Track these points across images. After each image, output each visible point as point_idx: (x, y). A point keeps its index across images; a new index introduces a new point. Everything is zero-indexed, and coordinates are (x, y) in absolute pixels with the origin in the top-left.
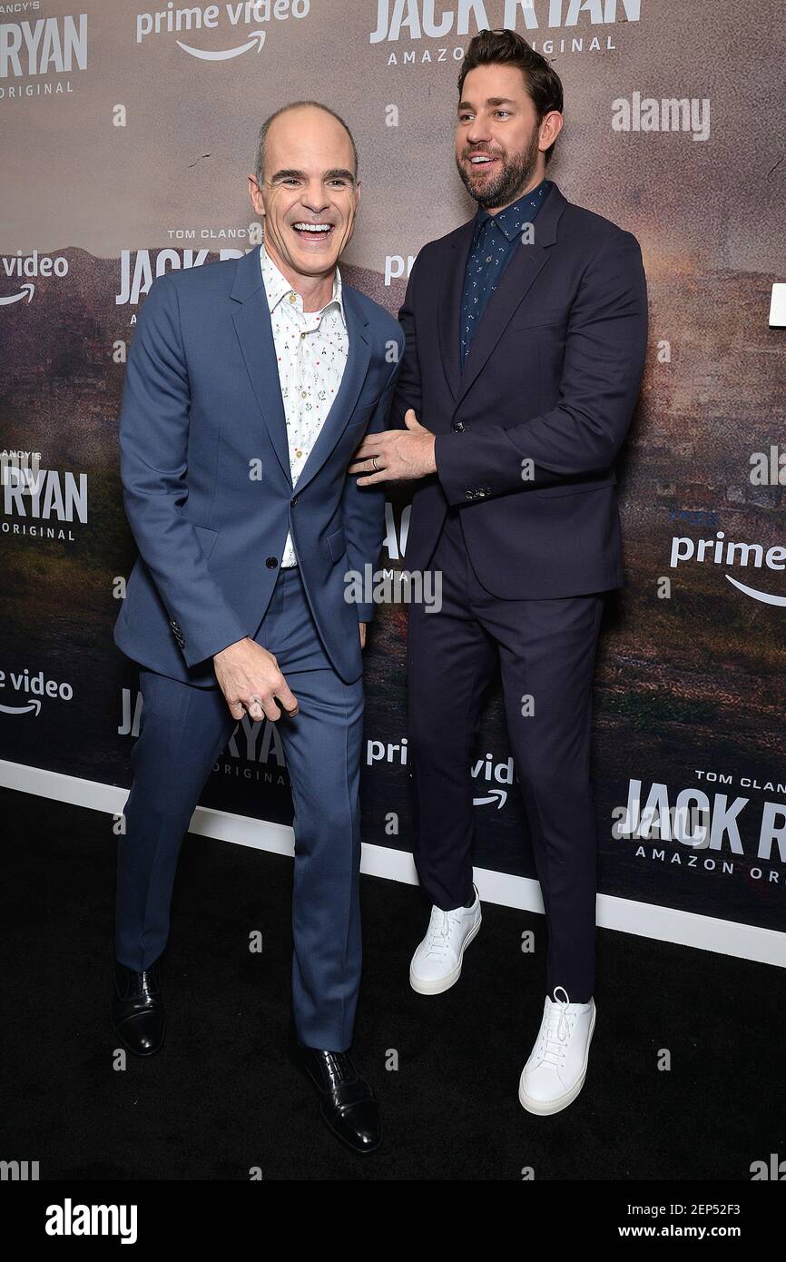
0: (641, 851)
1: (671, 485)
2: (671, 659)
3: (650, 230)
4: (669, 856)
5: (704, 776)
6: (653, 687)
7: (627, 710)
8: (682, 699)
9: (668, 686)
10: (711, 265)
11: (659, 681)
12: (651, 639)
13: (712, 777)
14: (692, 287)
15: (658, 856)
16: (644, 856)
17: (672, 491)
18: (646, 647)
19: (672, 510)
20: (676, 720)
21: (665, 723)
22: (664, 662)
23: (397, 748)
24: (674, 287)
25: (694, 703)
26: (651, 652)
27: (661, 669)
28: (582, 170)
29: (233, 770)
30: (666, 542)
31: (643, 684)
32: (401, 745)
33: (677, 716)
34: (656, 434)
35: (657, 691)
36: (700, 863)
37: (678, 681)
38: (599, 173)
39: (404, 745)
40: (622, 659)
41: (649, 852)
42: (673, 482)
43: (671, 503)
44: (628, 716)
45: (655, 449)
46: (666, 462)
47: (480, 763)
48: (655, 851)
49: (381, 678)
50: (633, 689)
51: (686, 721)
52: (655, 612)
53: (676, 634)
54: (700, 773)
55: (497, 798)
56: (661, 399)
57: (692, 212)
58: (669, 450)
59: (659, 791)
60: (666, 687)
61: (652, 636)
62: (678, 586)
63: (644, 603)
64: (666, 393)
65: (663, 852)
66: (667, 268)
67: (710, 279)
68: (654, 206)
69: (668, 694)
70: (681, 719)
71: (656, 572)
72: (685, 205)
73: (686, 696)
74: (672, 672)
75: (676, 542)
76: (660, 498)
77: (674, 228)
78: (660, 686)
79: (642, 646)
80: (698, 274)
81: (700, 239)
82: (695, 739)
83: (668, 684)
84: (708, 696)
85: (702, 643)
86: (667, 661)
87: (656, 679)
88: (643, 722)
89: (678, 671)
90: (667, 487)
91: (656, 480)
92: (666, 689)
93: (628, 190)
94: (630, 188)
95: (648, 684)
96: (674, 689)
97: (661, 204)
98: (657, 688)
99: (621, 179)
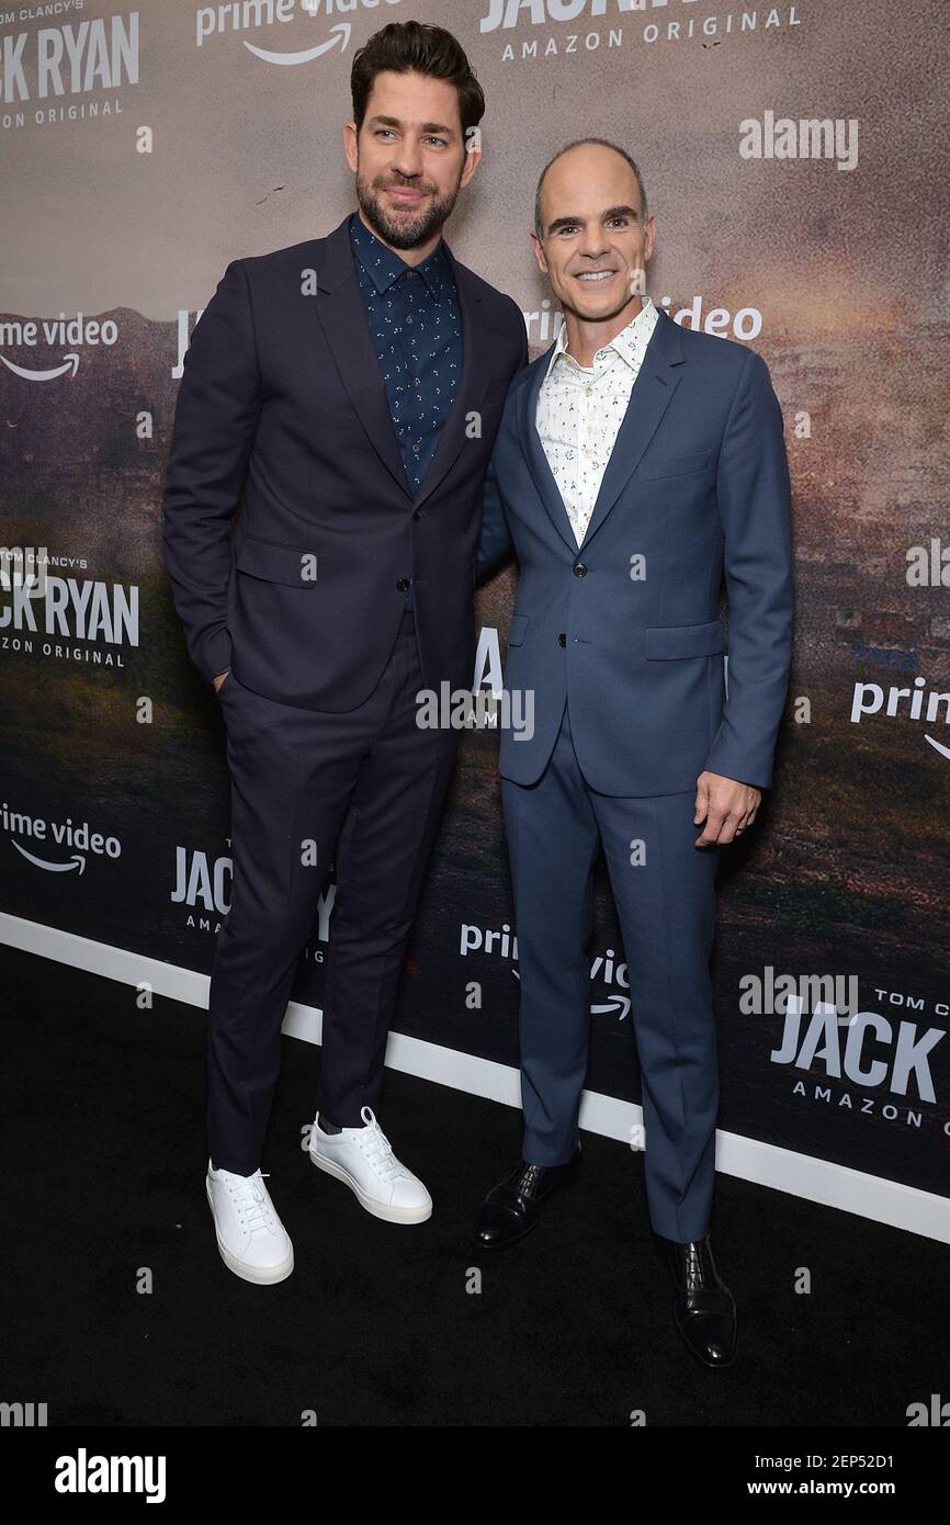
0: (800, 1088)
1: (856, 614)
2: (847, 841)
3: (839, 271)
4: (836, 1097)
5: (886, 997)
6: (823, 877)
7: (788, 905)
8: (861, 895)
9: (843, 877)
10: (921, 318)
11: (832, 869)
12: (822, 815)
13: (897, 999)
14: (894, 348)
15: (823, 1096)
16: (804, 1094)
17: (856, 622)
18: (815, 825)
19: (856, 647)
20: (851, 921)
21: (837, 924)
22: (839, 847)
23: (497, 935)
24: (869, 348)
25: (877, 901)
26: (823, 833)
27: (834, 855)
28: (751, 193)
30: (846, 689)
31: (810, 873)
32: (502, 932)
33: (851, 917)
34: (838, 546)
35: (828, 883)
37: (855, 871)
38: (773, 196)
39: (506, 933)
40: (783, 839)
41: (810, 1090)
42: (858, 610)
43: (854, 637)
44: (789, 913)
45: (836, 565)
46: (849, 583)
47: (598, 961)
48: (818, 1089)
49: (479, 848)
50: (796, 879)
51: (865, 924)
52: (829, 780)
53: (856, 810)
54: (881, 992)
55: (618, 1006)
56: (846, 499)
57: (898, 245)
58: (855, 567)
59: (826, 1012)
60: (840, 878)
61: (824, 811)
62: (860, 747)
63: (814, 768)
64: (854, 491)
65: (828, 1092)
67: (918, 337)
68: (846, 239)
69: (842, 887)
70: (858, 921)
71: (832, 727)
72: (888, 236)
73: (866, 891)
74: (847, 859)
75: (860, 689)
76: (843, 633)
77: (872, 268)
78: (831, 877)
79: (809, 823)
80: (902, 330)
81: (907, 282)
82: (877, 948)
83: (842, 874)
84: (896, 893)
85: (890, 824)
86: (842, 844)
87: (827, 867)
88: (808, 922)
89: (857, 859)
90: (850, 616)
91: (835, 607)
92: (839, 881)
93: (811, 218)
94: (814, 214)
95: (816, 873)
96: (850, 881)
97: (855, 235)
98: (828, 879)
99: (803, 202)
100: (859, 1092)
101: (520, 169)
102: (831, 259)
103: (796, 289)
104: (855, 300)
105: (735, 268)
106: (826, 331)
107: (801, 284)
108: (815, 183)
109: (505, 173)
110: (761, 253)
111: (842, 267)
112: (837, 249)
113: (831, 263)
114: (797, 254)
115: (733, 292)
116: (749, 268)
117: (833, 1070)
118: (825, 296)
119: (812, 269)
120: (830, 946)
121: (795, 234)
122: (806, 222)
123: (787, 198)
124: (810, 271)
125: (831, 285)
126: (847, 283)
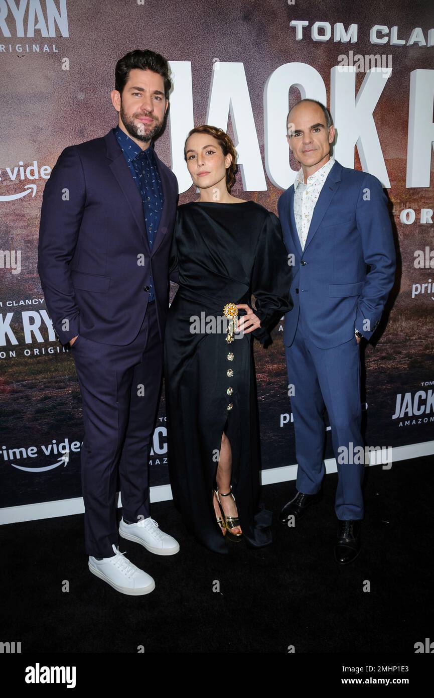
4: (154, 462)
5: (163, 420)
15: (149, 464)
38: (60, 120)
39: (4, 450)
47: (50, 447)
55: (63, 461)
65: (151, 461)
93: (77, 129)
99: (72, 123)
100: (160, 457)
105: (49, 149)
110: (59, 143)
115: (50, 158)
116: (55, 149)
121: (71, 136)
122: (75, 131)
123: (66, 121)
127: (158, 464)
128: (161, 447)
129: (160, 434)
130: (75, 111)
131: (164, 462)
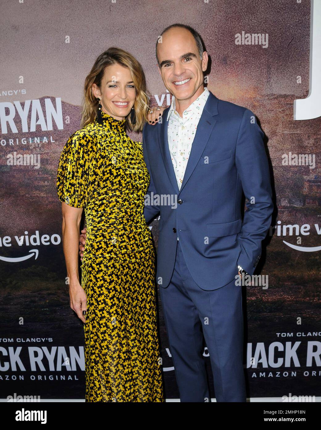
0: (254, 375)
3: (233, 77)
4: (267, 374)
5: (280, 335)
6: (254, 298)
8: (268, 302)
9: (261, 297)
10: (264, 93)
13: (284, 335)
14: (256, 104)
15: (262, 375)
16: (256, 377)
20: (266, 312)
21: (260, 314)
24: (248, 104)
25: (274, 303)
27: (257, 290)
29: (43, 378)
33: (265, 310)
35: (256, 300)
36: (281, 374)
37: (265, 294)
41: (258, 374)
48: (261, 373)
51: (270, 312)
54: (278, 334)
57: (253, 66)
59: (260, 346)
60: (260, 298)
65: (264, 373)
66: (243, 95)
67: (264, 100)
68: (234, 65)
69: (261, 301)
70: (268, 311)
72: (249, 63)
73: (269, 300)
77: (245, 75)
78: (257, 298)
80: (258, 97)
81: (258, 80)
82: (275, 319)
83: (261, 296)
84: (279, 298)
85: (275, 274)
88: (251, 316)
92: (260, 299)
93: (220, 57)
94: (221, 56)
95: (251, 298)
96: (264, 298)
97: (237, 63)
98: (256, 299)
99: (216, 51)
100: (274, 370)
101: (99, 40)
102: (229, 72)
103: (218, 84)
104: (240, 86)
106: (231, 99)
107: (219, 82)
108: (220, 44)
109: (92, 41)
111: (234, 75)
112: (231, 69)
113: (230, 74)
114: (217, 71)
117: (265, 366)
118: (229, 86)
119: (223, 76)
120: (259, 322)
121: (215, 63)
122: (219, 59)
123: (211, 50)
124: (222, 77)
125: (231, 82)
126: (236, 81)
127: (271, 376)
128: (276, 361)
129: (276, 348)
130: (220, 39)
131: (277, 376)
